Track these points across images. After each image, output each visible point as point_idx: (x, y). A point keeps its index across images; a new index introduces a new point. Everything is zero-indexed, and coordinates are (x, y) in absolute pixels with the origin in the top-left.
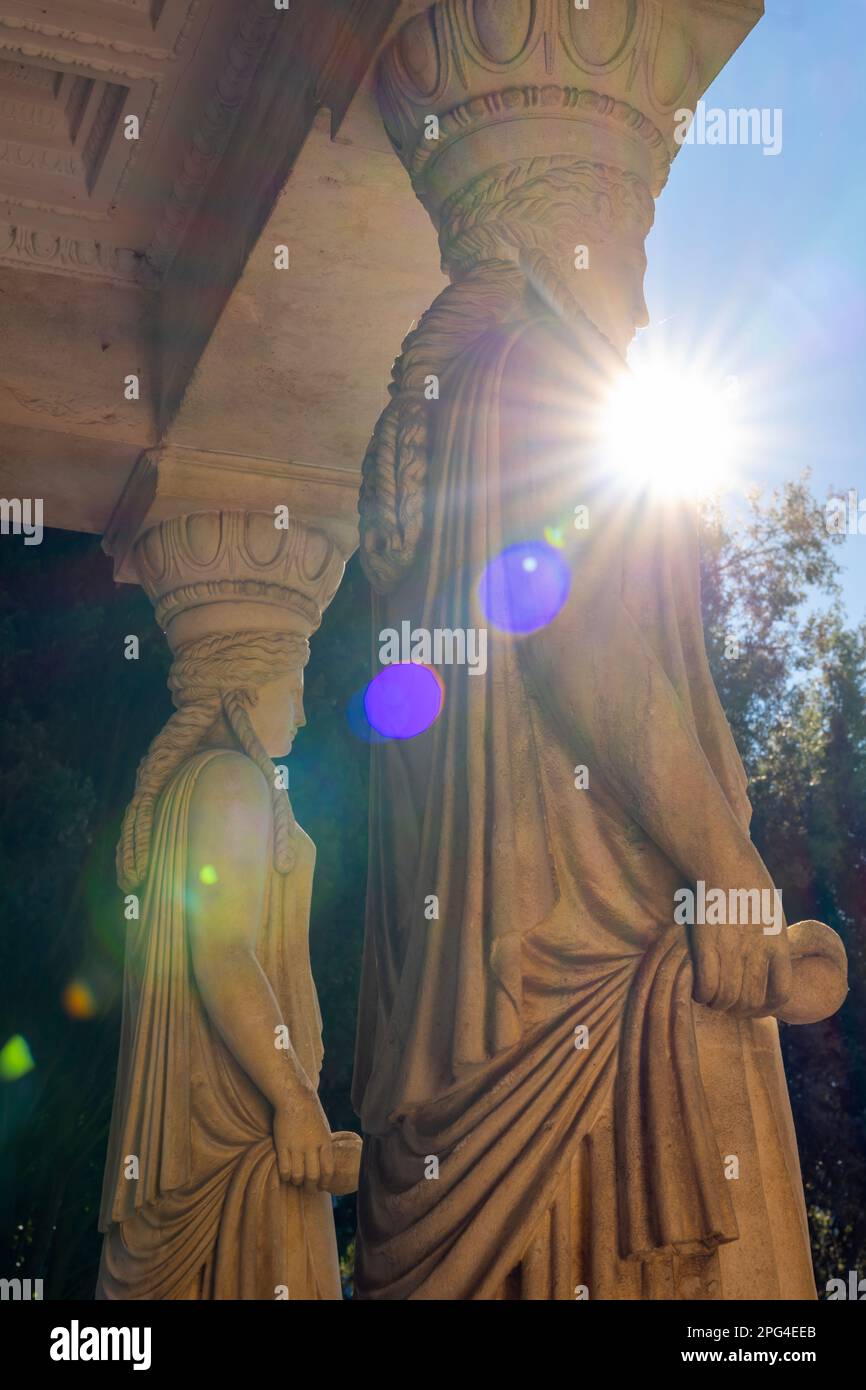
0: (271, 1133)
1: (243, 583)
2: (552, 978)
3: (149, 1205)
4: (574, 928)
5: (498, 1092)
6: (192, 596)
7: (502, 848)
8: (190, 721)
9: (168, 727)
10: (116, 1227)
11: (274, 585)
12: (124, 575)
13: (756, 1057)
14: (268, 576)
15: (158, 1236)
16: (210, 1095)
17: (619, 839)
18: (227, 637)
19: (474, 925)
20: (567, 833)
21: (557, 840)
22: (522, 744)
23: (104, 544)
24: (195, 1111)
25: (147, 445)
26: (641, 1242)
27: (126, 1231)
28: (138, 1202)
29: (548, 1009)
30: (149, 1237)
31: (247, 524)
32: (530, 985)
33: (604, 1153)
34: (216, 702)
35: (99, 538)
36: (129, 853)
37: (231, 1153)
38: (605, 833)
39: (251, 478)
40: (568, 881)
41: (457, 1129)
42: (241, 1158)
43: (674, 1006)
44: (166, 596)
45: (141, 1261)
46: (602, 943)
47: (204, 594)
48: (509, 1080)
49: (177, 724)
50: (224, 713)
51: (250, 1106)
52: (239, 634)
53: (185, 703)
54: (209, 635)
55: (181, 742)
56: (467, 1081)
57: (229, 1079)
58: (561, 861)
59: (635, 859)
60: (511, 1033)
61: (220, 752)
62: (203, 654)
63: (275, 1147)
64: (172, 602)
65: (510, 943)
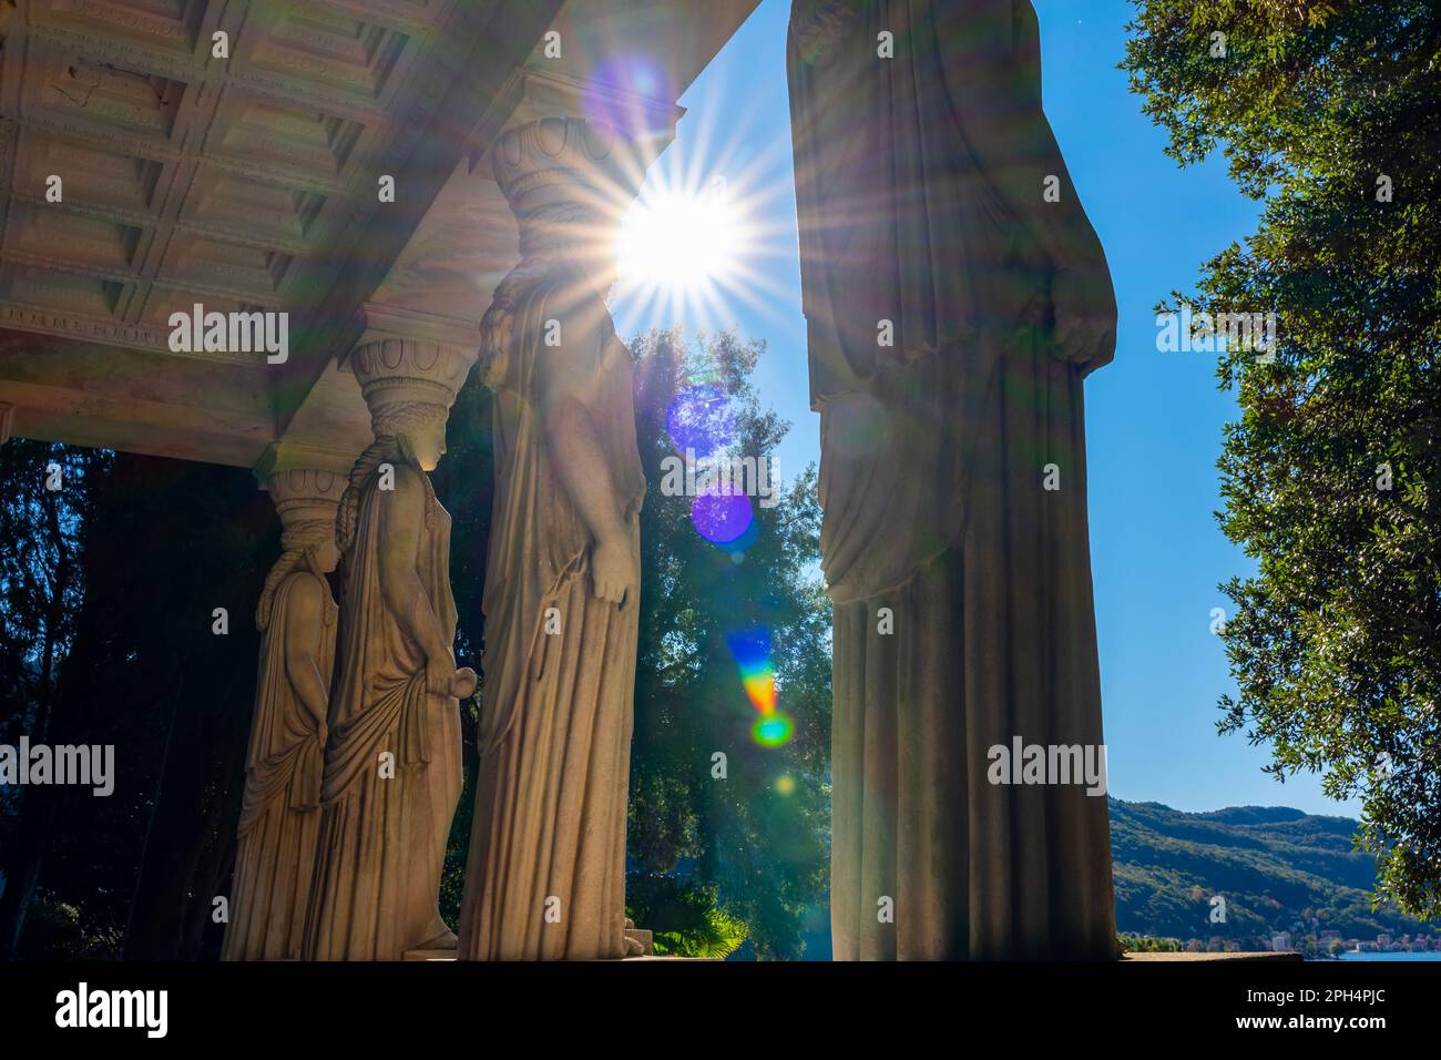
0: (317, 732)
1: (314, 499)
2: (383, 685)
3: (265, 760)
4: (391, 670)
5: (363, 720)
6: (291, 504)
7: (370, 645)
8: (289, 559)
9: (280, 561)
10: (252, 769)
11: (328, 500)
12: (262, 487)
13: (448, 710)
14: (325, 496)
15: (269, 772)
16: (293, 717)
17: (408, 642)
18: (306, 523)
19: (360, 669)
20: (391, 640)
21: (387, 643)
22: (379, 611)
23: (254, 472)
24: (286, 723)
25: (271, 440)
26: (402, 764)
27: (256, 770)
28: (261, 759)
29: (381, 695)
30: (266, 773)
31: (316, 475)
32: (375, 687)
33: (395, 738)
34: (302, 550)
35: (251, 470)
36: (261, 615)
37: (300, 739)
38: (403, 640)
39: (318, 455)
40: (390, 656)
41: (352, 731)
42: (304, 741)
43: (419, 694)
44: (280, 503)
45: (261, 782)
46: (398, 674)
47: (297, 503)
48: (367, 717)
49: (284, 560)
50: (304, 555)
51: (309, 722)
52: (312, 521)
53: (289, 550)
54: (297, 522)
55: (285, 568)
56: (355, 716)
57: (300, 710)
58: (388, 649)
59: (412, 648)
60: (369, 701)
61: (302, 573)
62: (297, 529)
63: (318, 738)
64: (283, 505)
65: (370, 675)
